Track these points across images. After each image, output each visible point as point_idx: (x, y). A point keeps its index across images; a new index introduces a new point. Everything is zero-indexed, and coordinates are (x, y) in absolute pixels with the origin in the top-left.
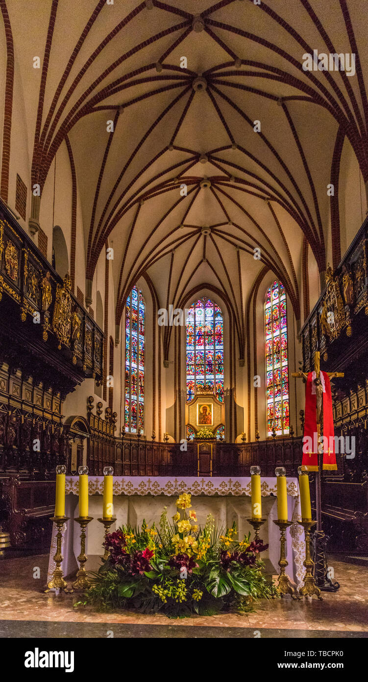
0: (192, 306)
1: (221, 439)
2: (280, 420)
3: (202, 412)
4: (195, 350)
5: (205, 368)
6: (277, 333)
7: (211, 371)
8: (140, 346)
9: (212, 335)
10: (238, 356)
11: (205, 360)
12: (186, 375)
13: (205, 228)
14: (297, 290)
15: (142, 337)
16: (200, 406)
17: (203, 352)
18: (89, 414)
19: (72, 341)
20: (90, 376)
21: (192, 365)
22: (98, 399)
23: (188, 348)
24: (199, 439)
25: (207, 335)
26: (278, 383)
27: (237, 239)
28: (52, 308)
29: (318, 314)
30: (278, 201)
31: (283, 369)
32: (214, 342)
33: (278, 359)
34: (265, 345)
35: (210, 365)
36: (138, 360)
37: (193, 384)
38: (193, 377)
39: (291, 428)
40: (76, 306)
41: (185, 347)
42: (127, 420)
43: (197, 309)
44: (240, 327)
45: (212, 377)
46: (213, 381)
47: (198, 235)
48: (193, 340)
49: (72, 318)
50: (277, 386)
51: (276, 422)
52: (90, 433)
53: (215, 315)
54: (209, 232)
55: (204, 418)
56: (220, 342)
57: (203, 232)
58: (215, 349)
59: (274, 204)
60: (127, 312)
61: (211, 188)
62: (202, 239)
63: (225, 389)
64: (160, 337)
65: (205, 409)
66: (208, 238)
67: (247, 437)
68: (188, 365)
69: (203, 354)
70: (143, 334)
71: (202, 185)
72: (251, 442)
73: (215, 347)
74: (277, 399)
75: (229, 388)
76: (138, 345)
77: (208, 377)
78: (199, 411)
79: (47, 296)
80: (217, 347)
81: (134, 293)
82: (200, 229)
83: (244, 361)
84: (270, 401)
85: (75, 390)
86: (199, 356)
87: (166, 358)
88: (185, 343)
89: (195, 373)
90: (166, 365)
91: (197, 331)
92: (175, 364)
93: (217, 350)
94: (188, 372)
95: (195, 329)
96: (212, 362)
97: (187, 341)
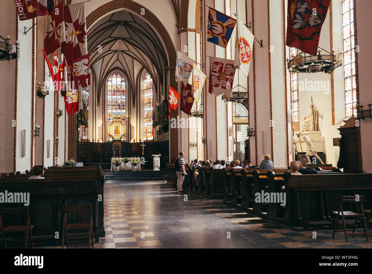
0: (111, 76)
1: (124, 141)
2: (150, 133)
3: (116, 129)
5: (117, 107)
7: (120, 108)
9: (120, 91)
10: (132, 103)
11: (117, 103)
12: (107, 110)
15: (87, 93)
16: (115, 126)
17: (116, 99)
21: (110, 105)
23: (108, 97)
24: (114, 141)
25: (118, 91)
26: (149, 117)
31: (151, 111)
32: (121, 95)
33: (149, 106)
34: (144, 99)
35: (119, 105)
37: (111, 115)
38: (111, 111)
41: (107, 96)
43: (113, 78)
44: (133, 90)
45: (120, 111)
46: (120, 113)
48: (111, 93)
50: (149, 118)
51: (148, 134)
53: (122, 81)
54: (120, 52)
55: (117, 131)
56: (124, 95)
57: (118, 52)
58: (121, 98)
61: (122, 40)
63: (126, 117)
64: (95, 93)
65: (117, 127)
66: (120, 54)
67: (135, 140)
68: (109, 105)
69: (116, 100)
70: (88, 91)
72: (138, 142)
73: (121, 97)
75: (128, 117)
76: (86, 97)
77: (118, 111)
78: (114, 128)
80: (122, 97)
83: (135, 105)
84: (146, 124)
86: (114, 101)
87: (98, 102)
88: (107, 95)
89: (112, 109)
90: (98, 106)
91: (113, 89)
92: (103, 105)
93: (122, 98)
94: (108, 109)
95: (112, 88)
96: (120, 104)
97: (108, 94)
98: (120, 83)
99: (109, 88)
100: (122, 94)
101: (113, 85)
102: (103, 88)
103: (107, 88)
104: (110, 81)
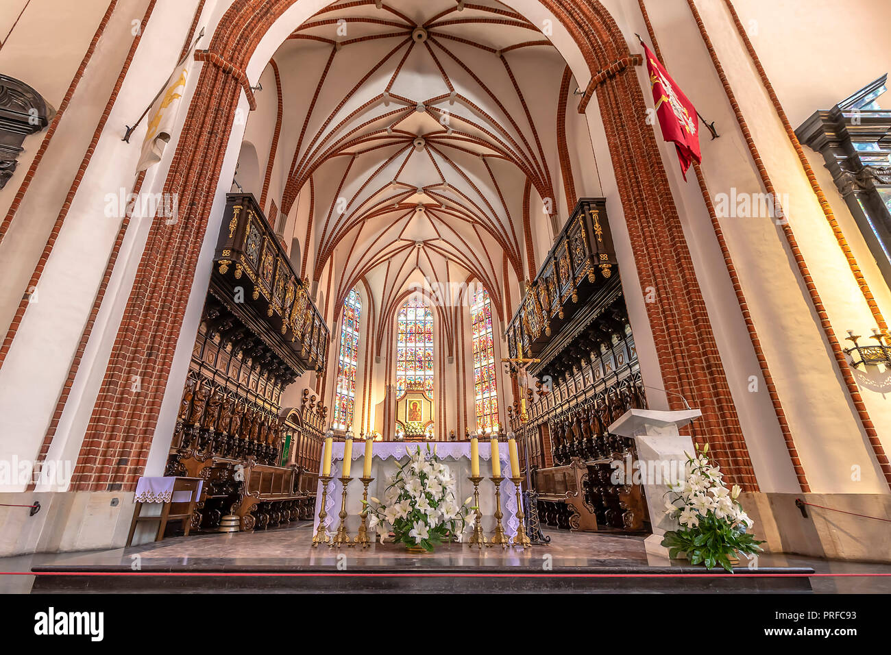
0: (404, 306)
1: (430, 437)
2: (489, 417)
3: (412, 408)
4: (406, 347)
5: (415, 364)
6: (483, 332)
7: (421, 367)
8: (354, 342)
9: (422, 333)
10: (447, 353)
11: (416, 357)
12: (396, 370)
13: (419, 242)
14: (500, 296)
15: (356, 333)
16: (410, 402)
17: (414, 349)
18: (303, 407)
19: (303, 335)
20: (312, 368)
21: (403, 361)
22: (312, 392)
23: (399, 344)
24: (409, 436)
25: (418, 333)
26: (486, 380)
27: (446, 251)
28: (292, 306)
29: (520, 316)
30: (481, 225)
31: (490, 366)
33: (485, 356)
34: (472, 344)
36: (351, 356)
37: (404, 380)
38: (403, 373)
39: (500, 424)
40: (310, 305)
41: (397, 343)
42: (336, 415)
43: (409, 309)
44: (449, 325)
45: (422, 373)
46: (423, 377)
47: (413, 247)
48: (404, 338)
49: (306, 314)
50: (485, 382)
51: (485, 418)
52: (302, 427)
53: (426, 314)
54: (422, 245)
55: (414, 414)
56: (429, 340)
57: (417, 245)
58: (425, 347)
59: (477, 226)
60: (344, 311)
61: (425, 212)
62: (416, 250)
63: (434, 385)
64: (373, 334)
65: (415, 405)
66: (421, 250)
67: (456, 435)
68: (399, 361)
69: (413, 351)
70: (357, 330)
71: (417, 210)
72: (461, 439)
73: (425, 344)
74: (486, 395)
76: (352, 340)
77: (418, 373)
78: (410, 407)
79: (289, 295)
80: (427, 345)
81: (352, 294)
82: (414, 243)
83: (453, 359)
84: (479, 397)
85: (295, 381)
86: (410, 353)
87: (378, 353)
88: (397, 340)
89: (406, 369)
90: (378, 361)
91: (408, 329)
92: (387, 359)
93: (427, 347)
94: (398, 368)
95: (406, 327)
96: (423, 359)
97: (399, 339)
98: (423, 318)
99: (402, 327)
100: (427, 340)
101: (408, 322)
102: (388, 325)
103: (398, 328)
104: (402, 315)
